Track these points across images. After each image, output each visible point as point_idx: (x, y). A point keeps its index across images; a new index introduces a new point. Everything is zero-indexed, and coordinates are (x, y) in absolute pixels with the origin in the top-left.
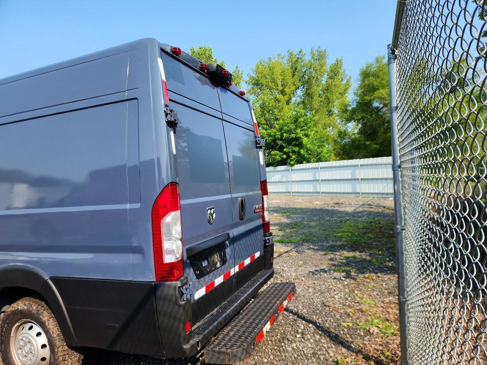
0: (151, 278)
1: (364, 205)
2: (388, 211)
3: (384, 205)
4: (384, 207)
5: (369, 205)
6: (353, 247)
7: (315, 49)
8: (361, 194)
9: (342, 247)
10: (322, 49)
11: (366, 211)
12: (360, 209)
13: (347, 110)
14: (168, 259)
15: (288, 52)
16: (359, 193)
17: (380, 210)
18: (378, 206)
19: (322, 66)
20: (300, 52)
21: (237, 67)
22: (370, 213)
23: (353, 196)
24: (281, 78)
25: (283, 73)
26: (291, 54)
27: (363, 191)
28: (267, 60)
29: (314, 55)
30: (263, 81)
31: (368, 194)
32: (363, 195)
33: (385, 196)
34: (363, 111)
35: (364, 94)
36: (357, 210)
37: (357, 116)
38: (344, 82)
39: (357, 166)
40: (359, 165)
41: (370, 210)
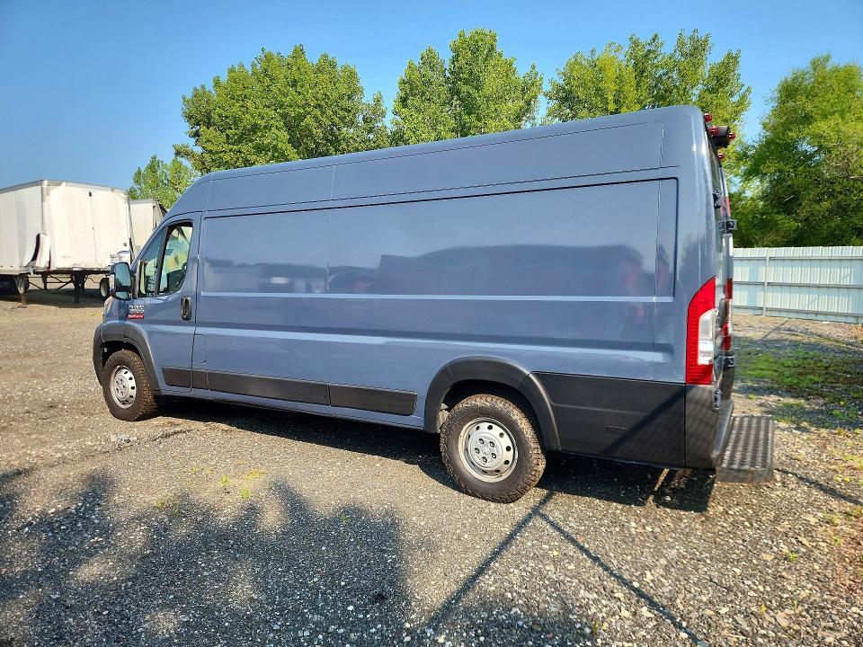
0: (680, 378)
1: (778, 329)
2: (827, 343)
3: (819, 332)
4: (820, 336)
5: (789, 330)
6: (792, 391)
7: (688, 33)
8: (765, 310)
9: (770, 391)
10: (702, 35)
11: (786, 340)
12: (774, 336)
13: (746, 155)
14: (703, 360)
15: (631, 38)
16: (761, 309)
17: (813, 340)
18: (806, 332)
19: (696, 66)
20: (654, 40)
21: (533, 67)
22: (795, 345)
23: (750, 312)
24: (613, 87)
25: (620, 79)
26: (636, 44)
27: (770, 306)
28: (587, 55)
29: (684, 44)
30: (581, 94)
31: (780, 310)
32: (768, 313)
33: (813, 317)
34: (781, 158)
35: (786, 127)
36: (769, 337)
37: (769, 167)
38: (736, 99)
39: (764, 259)
40: (768, 259)
41: (794, 338)
